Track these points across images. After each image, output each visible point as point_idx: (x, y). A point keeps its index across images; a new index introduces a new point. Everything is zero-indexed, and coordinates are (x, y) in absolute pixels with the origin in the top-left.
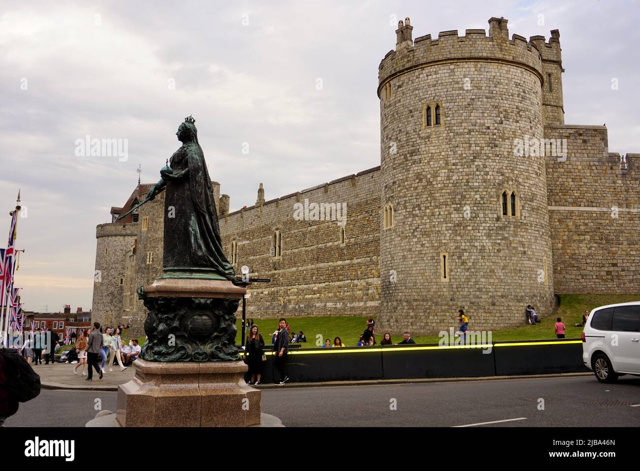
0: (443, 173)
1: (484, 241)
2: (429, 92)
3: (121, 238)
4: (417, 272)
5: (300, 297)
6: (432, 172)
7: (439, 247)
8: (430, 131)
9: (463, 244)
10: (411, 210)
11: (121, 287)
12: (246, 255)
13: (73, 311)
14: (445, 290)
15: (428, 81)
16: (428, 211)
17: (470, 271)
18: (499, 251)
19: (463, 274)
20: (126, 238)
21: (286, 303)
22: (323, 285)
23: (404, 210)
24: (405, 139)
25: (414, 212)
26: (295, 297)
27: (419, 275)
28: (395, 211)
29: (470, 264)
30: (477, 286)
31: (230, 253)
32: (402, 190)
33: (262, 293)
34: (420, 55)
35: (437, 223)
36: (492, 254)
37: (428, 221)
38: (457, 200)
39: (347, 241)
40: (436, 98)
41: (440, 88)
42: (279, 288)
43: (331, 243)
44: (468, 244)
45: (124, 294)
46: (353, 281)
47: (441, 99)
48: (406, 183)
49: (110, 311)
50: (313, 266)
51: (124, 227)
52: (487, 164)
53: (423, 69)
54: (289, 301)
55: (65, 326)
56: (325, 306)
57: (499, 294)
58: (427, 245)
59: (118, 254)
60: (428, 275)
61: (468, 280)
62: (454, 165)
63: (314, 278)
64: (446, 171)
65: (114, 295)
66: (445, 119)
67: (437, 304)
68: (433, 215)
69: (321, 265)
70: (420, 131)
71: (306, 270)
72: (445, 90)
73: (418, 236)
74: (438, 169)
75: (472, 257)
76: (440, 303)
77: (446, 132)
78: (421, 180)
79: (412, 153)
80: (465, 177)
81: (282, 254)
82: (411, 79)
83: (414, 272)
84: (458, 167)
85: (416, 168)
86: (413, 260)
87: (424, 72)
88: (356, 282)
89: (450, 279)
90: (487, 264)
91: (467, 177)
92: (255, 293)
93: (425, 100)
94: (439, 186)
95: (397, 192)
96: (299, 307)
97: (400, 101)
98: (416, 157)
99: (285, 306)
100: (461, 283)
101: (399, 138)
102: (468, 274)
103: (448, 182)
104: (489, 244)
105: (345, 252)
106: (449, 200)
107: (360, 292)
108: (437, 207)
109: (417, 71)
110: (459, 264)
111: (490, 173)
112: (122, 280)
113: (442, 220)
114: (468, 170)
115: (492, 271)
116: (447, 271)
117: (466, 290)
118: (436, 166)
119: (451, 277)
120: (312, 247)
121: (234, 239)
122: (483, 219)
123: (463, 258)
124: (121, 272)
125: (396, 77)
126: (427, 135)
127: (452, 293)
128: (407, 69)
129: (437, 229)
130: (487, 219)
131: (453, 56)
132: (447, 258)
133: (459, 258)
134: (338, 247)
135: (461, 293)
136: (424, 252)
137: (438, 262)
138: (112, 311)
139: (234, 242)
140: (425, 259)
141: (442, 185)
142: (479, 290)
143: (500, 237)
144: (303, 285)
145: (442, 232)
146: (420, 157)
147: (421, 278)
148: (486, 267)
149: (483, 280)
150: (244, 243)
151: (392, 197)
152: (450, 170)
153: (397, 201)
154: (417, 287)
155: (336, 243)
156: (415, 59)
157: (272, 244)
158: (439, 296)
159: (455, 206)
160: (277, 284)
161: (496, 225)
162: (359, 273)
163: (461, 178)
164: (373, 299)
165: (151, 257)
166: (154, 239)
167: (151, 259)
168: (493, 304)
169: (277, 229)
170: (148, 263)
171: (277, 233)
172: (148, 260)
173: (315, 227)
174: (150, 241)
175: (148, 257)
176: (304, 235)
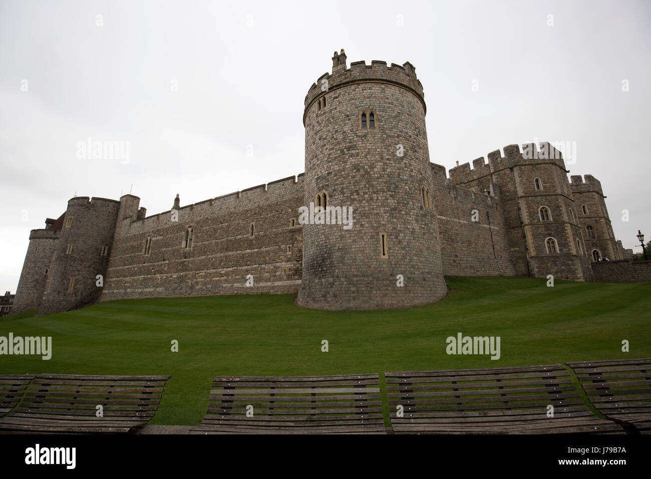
0: (379, 165)
2: (365, 102)
5: (207, 279)
6: (369, 164)
7: (378, 227)
8: (366, 131)
9: (399, 226)
10: (349, 195)
11: (45, 276)
12: (159, 247)
14: (384, 266)
15: (364, 94)
16: (366, 196)
17: (405, 249)
18: (424, 234)
19: (400, 252)
20: (56, 240)
21: (194, 285)
22: (231, 269)
23: (342, 196)
24: (341, 137)
25: (352, 197)
26: (203, 279)
27: (359, 252)
28: (331, 196)
29: (405, 244)
30: (411, 263)
31: (144, 246)
32: (338, 178)
33: (171, 277)
34: (356, 74)
35: (375, 207)
36: (420, 237)
37: (367, 204)
38: (392, 188)
39: (256, 234)
40: (371, 107)
41: (374, 100)
42: (188, 272)
43: (240, 236)
44: (403, 226)
45: (47, 281)
46: (260, 265)
47: (375, 108)
48: (343, 173)
50: (222, 255)
51: (55, 232)
53: (358, 84)
54: (197, 283)
56: (232, 286)
57: (427, 271)
58: (367, 225)
59: (46, 251)
60: (368, 252)
61: (404, 257)
62: (388, 160)
63: (222, 263)
64: (382, 164)
65: (38, 282)
66: (379, 123)
67: (378, 279)
68: (372, 199)
69: (230, 253)
70: (357, 130)
71: (216, 257)
72: (378, 102)
73: (357, 217)
74: (374, 162)
75: (407, 238)
76: (381, 278)
77: (380, 133)
78: (358, 170)
79: (349, 149)
80: (397, 171)
81: (192, 246)
82: (347, 91)
83: (353, 250)
84: (391, 162)
85: (354, 160)
86: (352, 238)
87: (359, 87)
88: (263, 266)
89: (389, 256)
90: (417, 244)
92: (164, 277)
93: (361, 108)
94: (376, 175)
95: (333, 181)
96: (206, 287)
97: (336, 108)
98: (353, 152)
99: (192, 287)
100: (399, 260)
101: (335, 137)
102: (404, 252)
103: (383, 173)
104: (417, 228)
105: (254, 242)
106: (385, 188)
107: (268, 274)
108: (375, 193)
109: (353, 86)
110: (397, 243)
111: (414, 171)
112: (47, 270)
113: (380, 204)
114: (398, 165)
115: (421, 250)
116: (386, 249)
117: (403, 266)
118: (373, 159)
119: (390, 254)
120: (222, 240)
121: (149, 236)
122: (412, 206)
123: (399, 238)
125: (332, 91)
126: (363, 134)
127: (391, 269)
128: (344, 84)
129: (376, 211)
130: (415, 207)
132: (385, 237)
133: (396, 237)
134: (247, 239)
135: (399, 269)
136: (364, 232)
137: (378, 241)
139: (149, 238)
140: (365, 237)
141: (379, 175)
142: (413, 266)
144: (211, 270)
145: (380, 214)
146: (357, 151)
147: (360, 255)
148: (416, 247)
149: (415, 258)
150: (158, 238)
151: (326, 185)
152: (385, 164)
153: (333, 188)
154: (357, 263)
155: (245, 236)
156: (352, 77)
157: (184, 238)
158: (380, 272)
159: (390, 193)
160: (186, 269)
161: (421, 213)
162: (267, 258)
163: (394, 171)
164: (280, 279)
165: (71, 248)
166: (76, 235)
167: (71, 250)
168: (424, 280)
169: (190, 227)
170: (67, 253)
171: (190, 230)
172: (68, 250)
173: (227, 224)
174: (72, 236)
175: (68, 248)
176: (215, 230)
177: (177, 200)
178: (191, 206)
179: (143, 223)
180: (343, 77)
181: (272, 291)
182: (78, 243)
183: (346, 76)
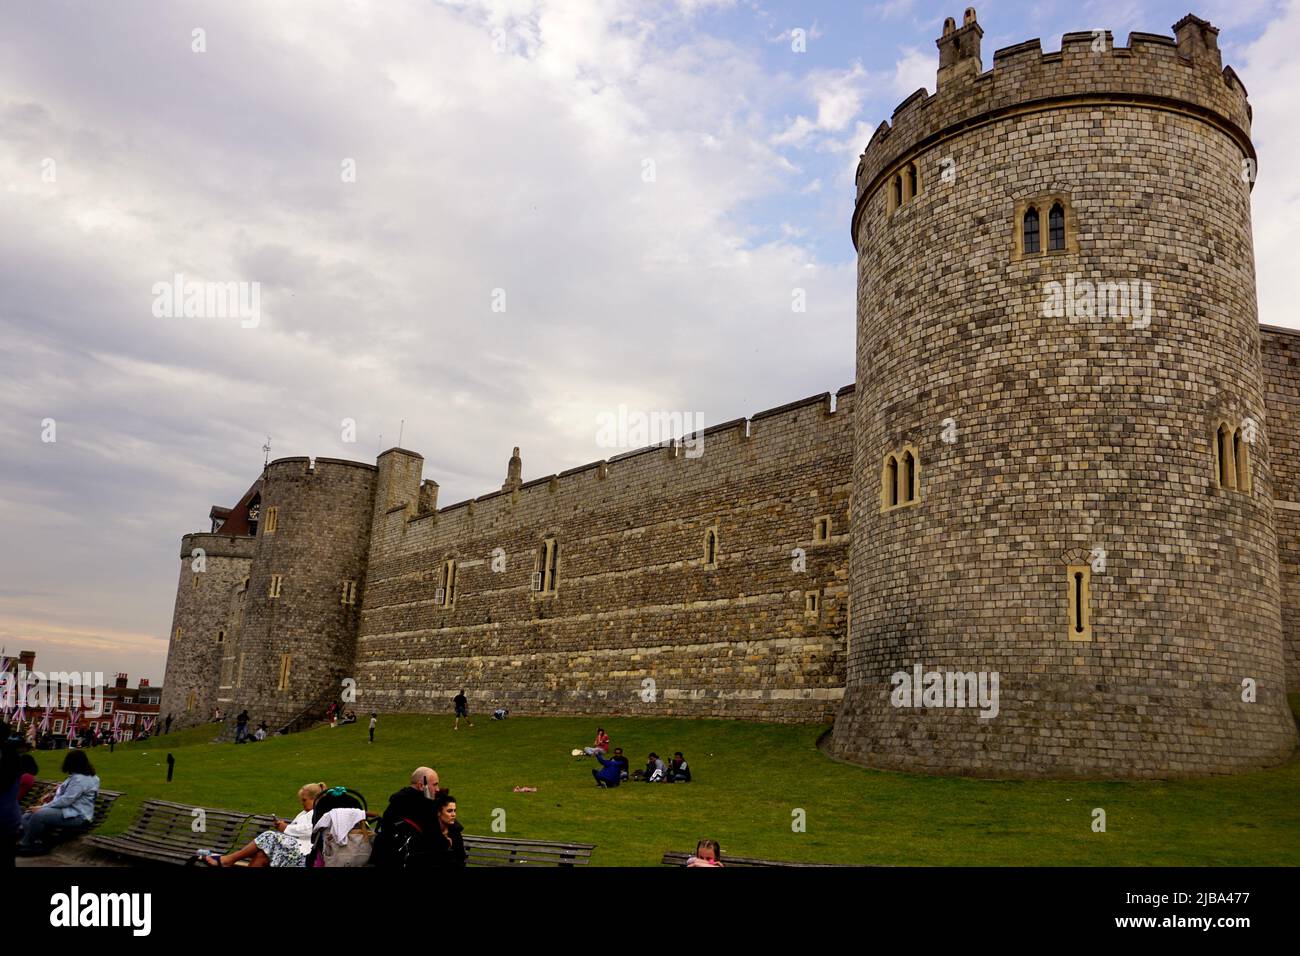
0: (1075, 367)
1: (1181, 542)
2: (1036, 174)
3: (226, 561)
4: (998, 613)
5: (597, 674)
6: (1044, 364)
7: (1064, 551)
8: (1037, 265)
9: (1130, 546)
10: (980, 457)
11: (219, 646)
12: (475, 588)
13: (133, 684)
14: (1079, 661)
15: (1032, 147)
16: (1031, 460)
17: (1147, 616)
18: (1215, 569)
19: (1129, 622)
20: (235, 561)
21: (564, 687)
22: (658, 651)
23: (958, 460)
24: (961, 288)
25: (988, 464)
26: (587, 674)
27: (1003, 621)
28: (926, 462)
29: (1148, 598)
30: (1166, 657)
31: (441, 583)
32: (949, 410)
33: (508, 663)
34: (1011, 86)
35: (1058, 491)
36: (1201, 577)
37: (1032, 485)
38: (1112, 434)
39: (722, 558)
40: (1054, 186)
41: (1064, 163)
42: (548, 655)
43: (679, 564)
44: (1144, 547)
45: (224, 659)
46: (733, 644)
47: (1067, 188)
48: (963, 394)
49: (196, 689)
50: (633, 612)
51: (233, 541)
52: (1184, 352)
53: (1018, 119)
54: (572, 683)
55: (114, 709)
56: (661, 695)
57: (1217, 679)
58: (1032, 546)
59: (218, 588)
60: (1030, 620)
61: (1142, 638)
62: (1103, 347)
63: (634, 635)
64: (1083, 362)
65: (205, 660)
66: (1080, 237)
67: (1057, 698)
68: (1047, 468)
69: (655, 609)
70: (1008, 265)
71: (616, 619)
72: (1079, 169)
73: (1003, 523)
74: (1060, 356)
75: (1154, 581)
76: (1067, 695)
77: (1081, 268)
78: (1009, 385)
79: (982, 321)
80: (1132, 381)
81: (557, 585)
82: (983, 144)
83: (989, 613)
84: (1114, 354)
85: (997, 355)
86: (985, 581)
87: (1020, 126)
88: (742, 646)
89: (1095, 634)
90: (1190, 600)
91: (1138, 381)
92: (492, 665)
93: (1024, 192)
94: (1064, 398)
95: (934, 418)
96: (595, 695)
97: (946, 200)
98: (996, 329)
99: (560, 692)
100: (1125, 646)
101: (941, 288)
102: (1142, 623)
103: (1087, 389)
104: (1194, 551)
105: (716, 581)
106: (1091, 434)
107: (754, 668)
108: (1057, 450)
109: (999, 125)
110: (1120, 596)
111: (1191, 376)
112: (221, 634)
113: (1073, 483)
114: (1138, 363)
115: (1201, 620)
116: (1086, 612)
117: (1138, 664)
118: (1055, 349)
119: (1099, 629)
120: (632, 573)
121: (450, 557)
122: (1178, 487)
123: (1129, 581)
124: (221, 620)
125: (935, 146)
126: (1029, 273)
127: (1099, 670)
128: (971, 122)
129: (1058, 505)
130: (1188, 488)
131: (1101, 88)
132: (1086, 580)
133: (1120, 580)
134: (698, 572)
135: (1125, 672)
136: (1019, 563)
137: (1061, 589)
138: (200, 687)
139: (451, 563)
140: (1022, 580)
141: (1072, 397)
142: (1172, 665)
143: (1216, 537)
144: (607, 651)
145: (1072, 513)
146: (1007, 327)
147: (1008, 628)
148: (1187, 608)
149: (1180, 641)
150: (472, 563)
151: (913, 430)
152: (1094, 362)
153: (933, 438)
154: (997, 651)
155: (693, 563)
156: (998, 97)
157: (537, 565)
158: (1064, 676)
159: (1108, 449)
160: (544, 647)
161: (1208, 505)
162: (752, 626)
163: (1122, 381)
164: (787, 684)
165: (279, 584)
166: (286, 552)
167: (279, 590)
168: (1208, 706)
169: (549, 536)
170: (272, 596)
171: (550, 543)
172: (272, 590)
173: (643, 530)
174: (280, 555)
175: (273, 584)
176: (614, 546)
177: (515, 463)
178: (550, 480)
179: (434, 523)
180: (969, 100)
181: (764, 713)
182: (293, 573)
183: (980, 96)
